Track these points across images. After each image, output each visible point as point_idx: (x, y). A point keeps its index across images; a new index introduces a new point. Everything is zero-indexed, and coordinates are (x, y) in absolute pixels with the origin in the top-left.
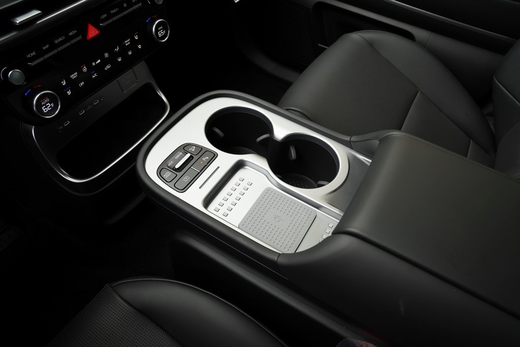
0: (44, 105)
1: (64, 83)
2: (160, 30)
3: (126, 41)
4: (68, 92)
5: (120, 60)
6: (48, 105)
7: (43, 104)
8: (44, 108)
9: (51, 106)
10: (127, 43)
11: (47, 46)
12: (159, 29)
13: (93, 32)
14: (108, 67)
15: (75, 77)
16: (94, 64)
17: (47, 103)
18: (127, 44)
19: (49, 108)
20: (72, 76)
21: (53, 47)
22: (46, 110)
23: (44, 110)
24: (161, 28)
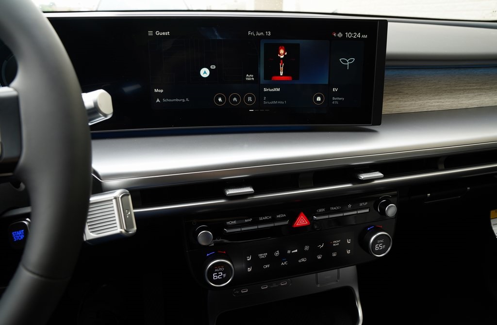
0: (217, 272)
1: (249, 259)
2: (379, 244)
3: (335, 242)
4: (249, 269)
5: (319, 257)
6: (221, 274)
7: (216, 270)
8: (215, 275)
9: (222, 276)
10: (336, 243)
11: (250, 220)
12: (379, 241)
13: (302, 221)
14: (303, 260)
15: (263, 257)
16: (289, 252)
17: (220, 272)
18: (334, 245)
19: (220, 277)
20: (261, 255)
21: (255, 222)
22: (215, 277)
23: (214, 276)
24: (382, 241)
